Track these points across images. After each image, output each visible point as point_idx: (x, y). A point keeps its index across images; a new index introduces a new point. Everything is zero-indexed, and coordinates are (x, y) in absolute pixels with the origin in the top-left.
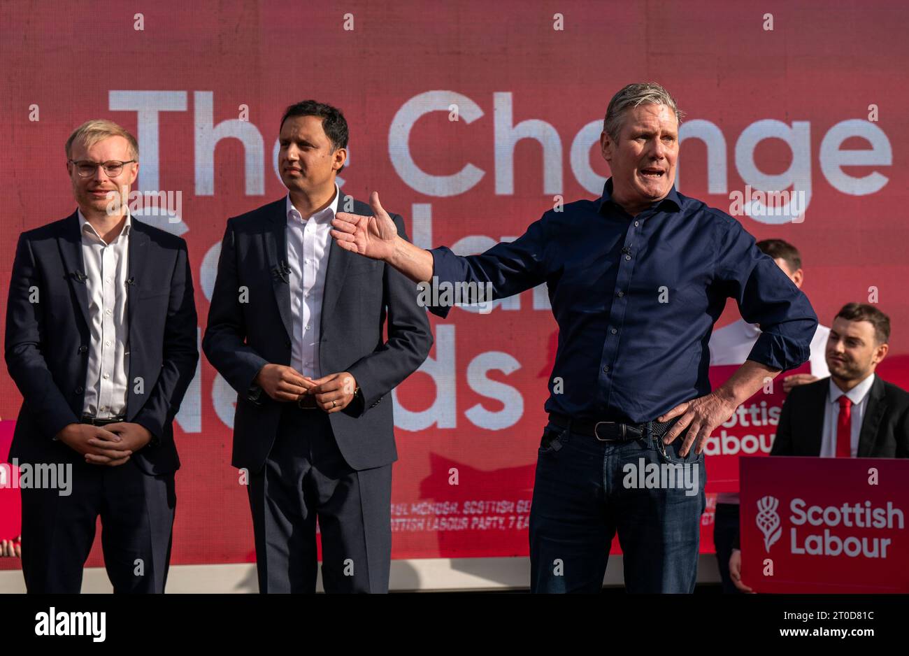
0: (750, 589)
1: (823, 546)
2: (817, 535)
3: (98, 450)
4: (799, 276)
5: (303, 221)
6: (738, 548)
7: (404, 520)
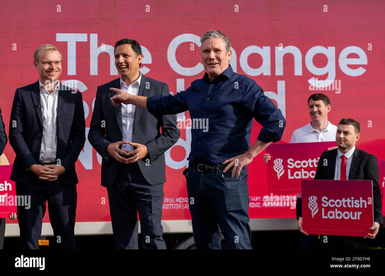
0: (306, 233)
1: (335, 215)
2: (332, 211)
3: (44, 175)
4: (329, 107)
5: (127, 87)
6: (301, 216)
7: (173, 205)
